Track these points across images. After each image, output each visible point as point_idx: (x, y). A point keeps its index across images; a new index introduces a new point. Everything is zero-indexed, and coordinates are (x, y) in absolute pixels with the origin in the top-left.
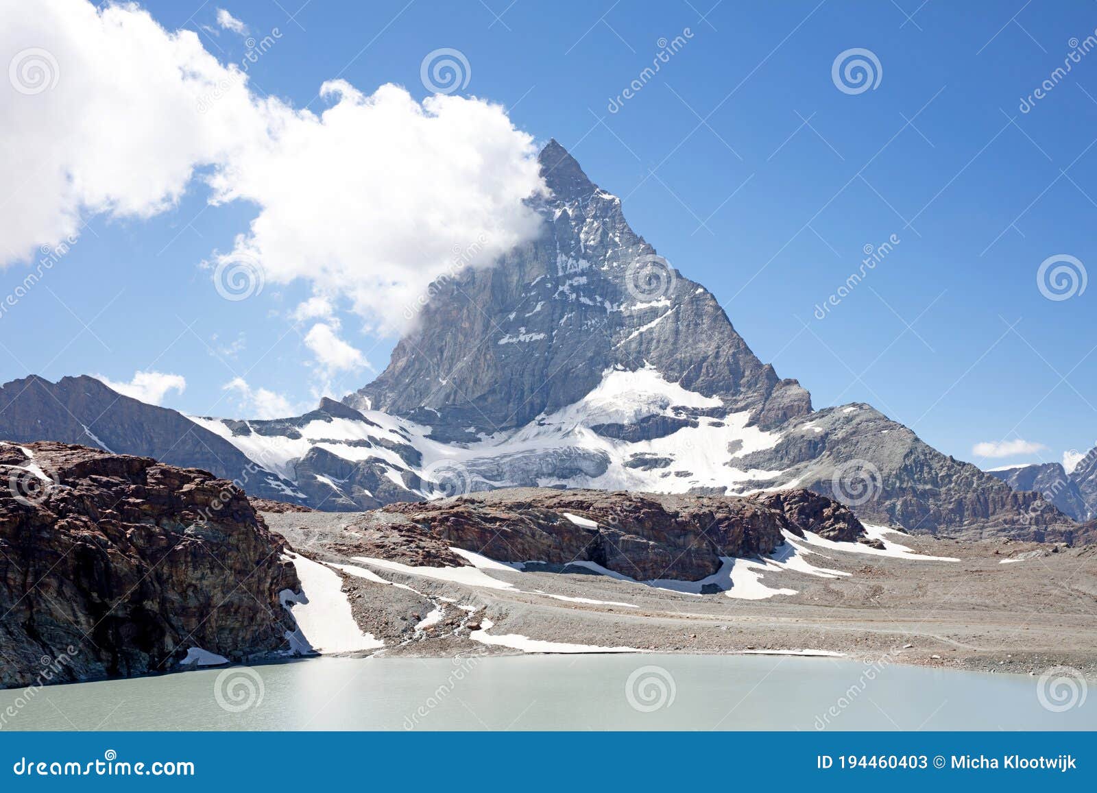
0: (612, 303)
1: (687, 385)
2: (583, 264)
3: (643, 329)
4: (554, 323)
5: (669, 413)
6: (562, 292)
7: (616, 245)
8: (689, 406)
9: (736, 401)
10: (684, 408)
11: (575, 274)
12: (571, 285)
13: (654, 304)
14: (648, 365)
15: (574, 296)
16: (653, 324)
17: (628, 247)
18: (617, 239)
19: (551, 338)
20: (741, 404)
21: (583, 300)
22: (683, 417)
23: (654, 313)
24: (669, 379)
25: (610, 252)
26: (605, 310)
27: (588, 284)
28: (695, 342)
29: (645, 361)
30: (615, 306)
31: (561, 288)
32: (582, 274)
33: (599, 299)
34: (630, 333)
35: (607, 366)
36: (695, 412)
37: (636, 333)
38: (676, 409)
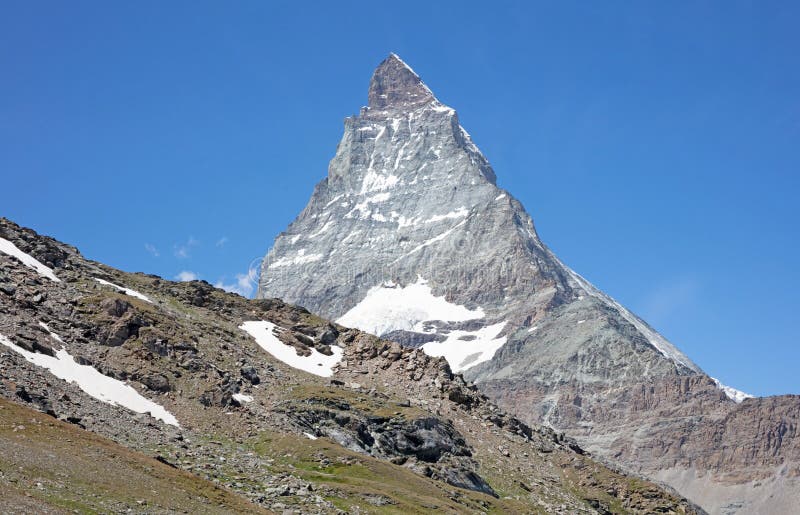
0: (407, 217)
1: (453, 297)
2: (393, 180)
3: (429, 243)
4: (336, 243)
5: (419, 329)
6: (358, 210)
7: (434, 157)
8: (445, 320)
9: (497, 312)
10: (437, 322)
11: (379, 191)
12: (370, 204)
13: (452, 215)
14: (421, 280)
15: (369, 212)
16: (442, 236)
17: (446, 158)
18: (437, 152)
19: (326, 258)
20: (501, 314)
21: (378, 217)
22: (433, 331)
23: (448, 223)
24: (435, 293)
25: (425, 165)
26: (397, 225)
27: (390, 200)
28: (475, 251)
29: (419, 276)
30: (409, 220)
31: (357, 207)
32: (388, 190)
33: (394, 214)
34: (413, 247)
35: (375, 284)
36: (450, 327)
37: (419, 248)
38: (428, 325)
